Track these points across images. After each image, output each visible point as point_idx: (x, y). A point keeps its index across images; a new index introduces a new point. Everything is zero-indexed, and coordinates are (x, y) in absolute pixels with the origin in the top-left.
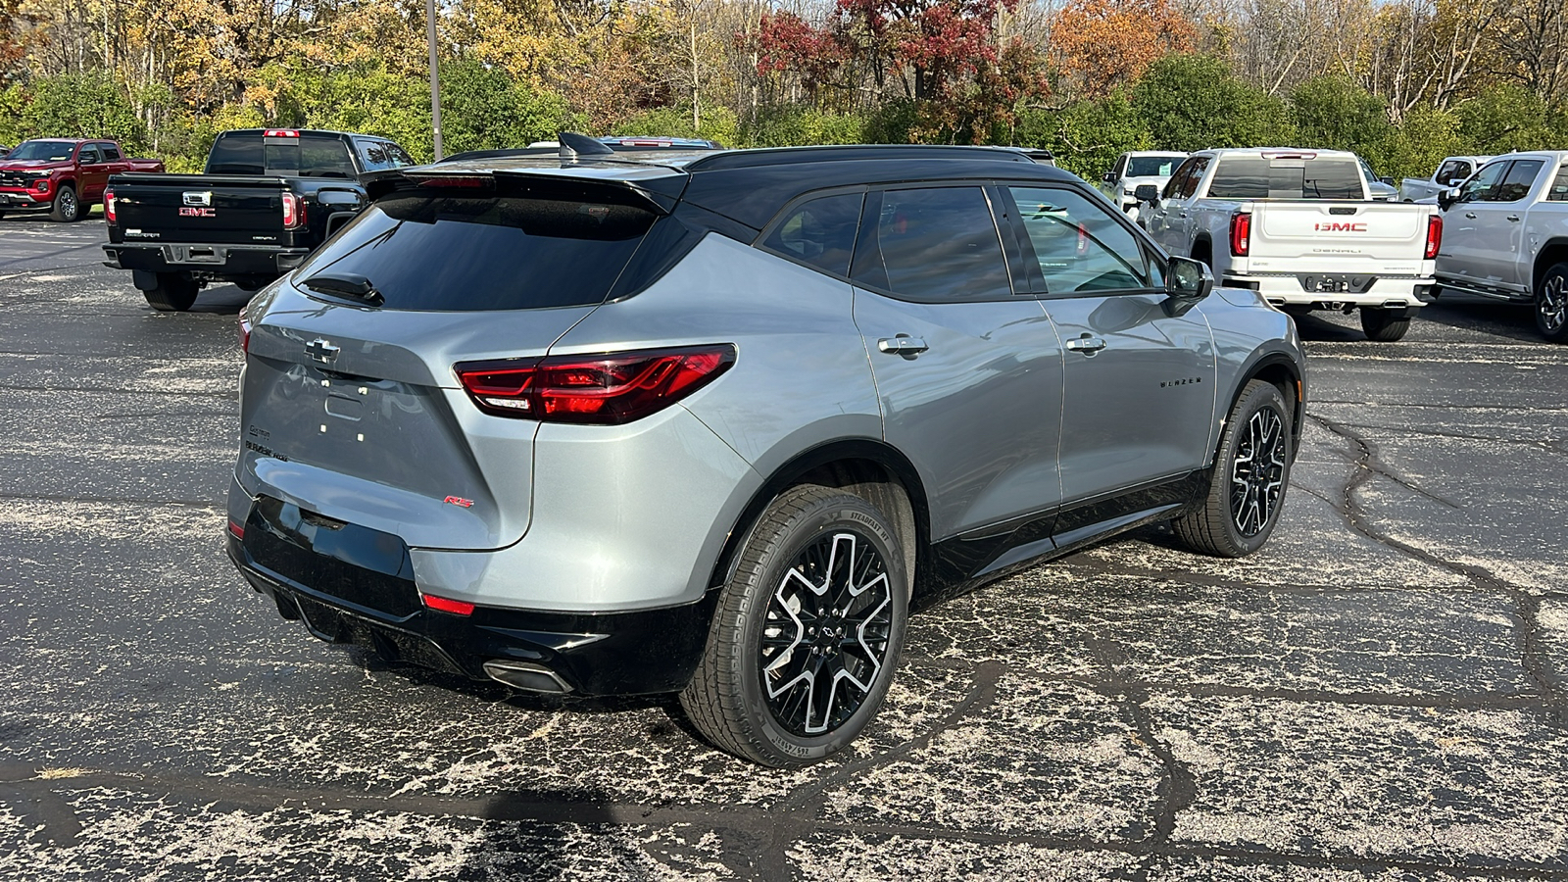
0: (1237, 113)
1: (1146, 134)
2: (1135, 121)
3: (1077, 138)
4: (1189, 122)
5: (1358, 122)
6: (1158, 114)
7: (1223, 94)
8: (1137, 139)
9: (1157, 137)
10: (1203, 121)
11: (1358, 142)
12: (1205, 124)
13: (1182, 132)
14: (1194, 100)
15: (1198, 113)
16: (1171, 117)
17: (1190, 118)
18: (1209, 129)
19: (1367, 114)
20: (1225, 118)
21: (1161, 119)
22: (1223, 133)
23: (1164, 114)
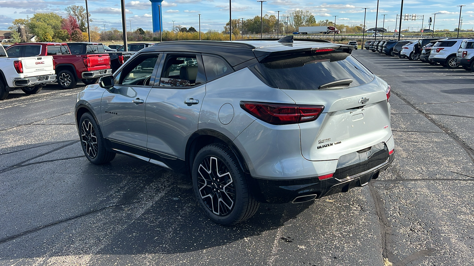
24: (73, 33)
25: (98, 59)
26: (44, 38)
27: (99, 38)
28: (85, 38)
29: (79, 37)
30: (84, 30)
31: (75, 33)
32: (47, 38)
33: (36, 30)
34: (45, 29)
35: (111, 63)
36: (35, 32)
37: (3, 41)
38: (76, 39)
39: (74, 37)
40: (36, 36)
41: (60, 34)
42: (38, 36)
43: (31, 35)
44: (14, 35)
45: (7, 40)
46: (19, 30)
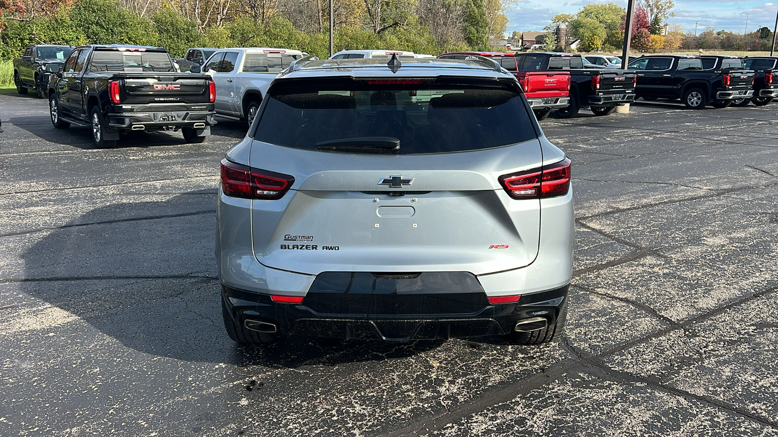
0: (127, 26)
1: (82, 36)
2: (74, 29)
3: (42, 37)
4: (105, 30)
5: (187, 32)
6: (87, 25)
7: (119, 15)
8: (77, 38)
9: (88, 37)
10: (111, 29)
11: (189, 42)
12: (112, 31)
13: (102, 35)
14: (105, 18)
15: (108, 25)
16: (94, 27)
17: (104, 28)
18: (115, 34)
19: (190, 29)
20: (122, 29)
21: (89, 28)
22: (123, 36)
23: (90, 26)
24: (635, 36)
25: (545, 80)
26: (589, 44)
27: (678, 44)
28: (653, 44)
29: (644, 42)
30: (657, 32)
31: (638, 36)
32: (593, 44)
33: (581, 30)
34: (595, 29)
35: (570, 88)
36: (578, 34)
37: (532, 48)
38: (638, 46)
39: (635, 43)
40: (579, 40)
41: (615, 37)
42: (581, 40)
43: (572, 39)
44: (548, 39)
45: (537, 46)
46: (558, 31)
